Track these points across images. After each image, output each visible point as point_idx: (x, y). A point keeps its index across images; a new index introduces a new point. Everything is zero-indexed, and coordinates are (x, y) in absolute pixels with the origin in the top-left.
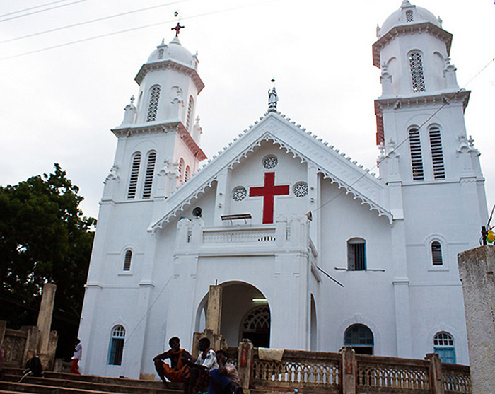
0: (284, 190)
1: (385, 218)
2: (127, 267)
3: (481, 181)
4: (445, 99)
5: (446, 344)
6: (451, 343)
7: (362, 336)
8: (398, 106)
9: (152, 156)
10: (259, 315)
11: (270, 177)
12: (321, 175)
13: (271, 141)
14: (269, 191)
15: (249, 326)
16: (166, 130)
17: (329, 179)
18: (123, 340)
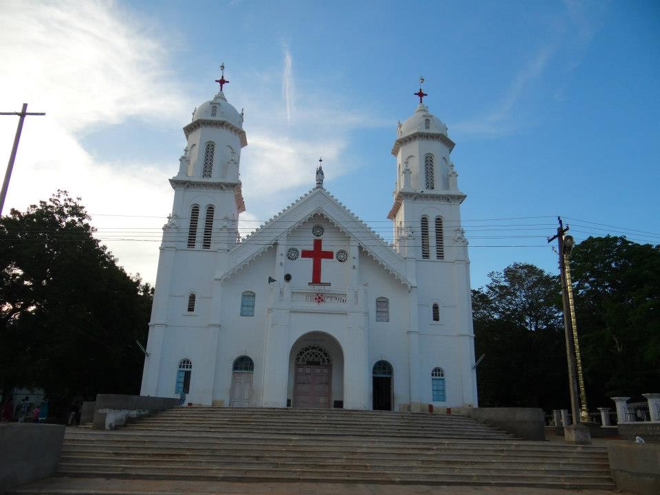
0: (329, 255)
1: (405, 286)
2: (191, 309)
3: (468, 263)
4: (447, 198)
5: (439, 376)
6: (442, 375)
7: (384, 369)
8: (415, 198)
9: (211, 210)
10: (308, 352)
11: (318, 244)
12: (360, 248)
13: (322, 215)
14: (317, 254)
15: (301, 360)
16: (224, 188)
17: (366, 252)
18: (190, 372)
